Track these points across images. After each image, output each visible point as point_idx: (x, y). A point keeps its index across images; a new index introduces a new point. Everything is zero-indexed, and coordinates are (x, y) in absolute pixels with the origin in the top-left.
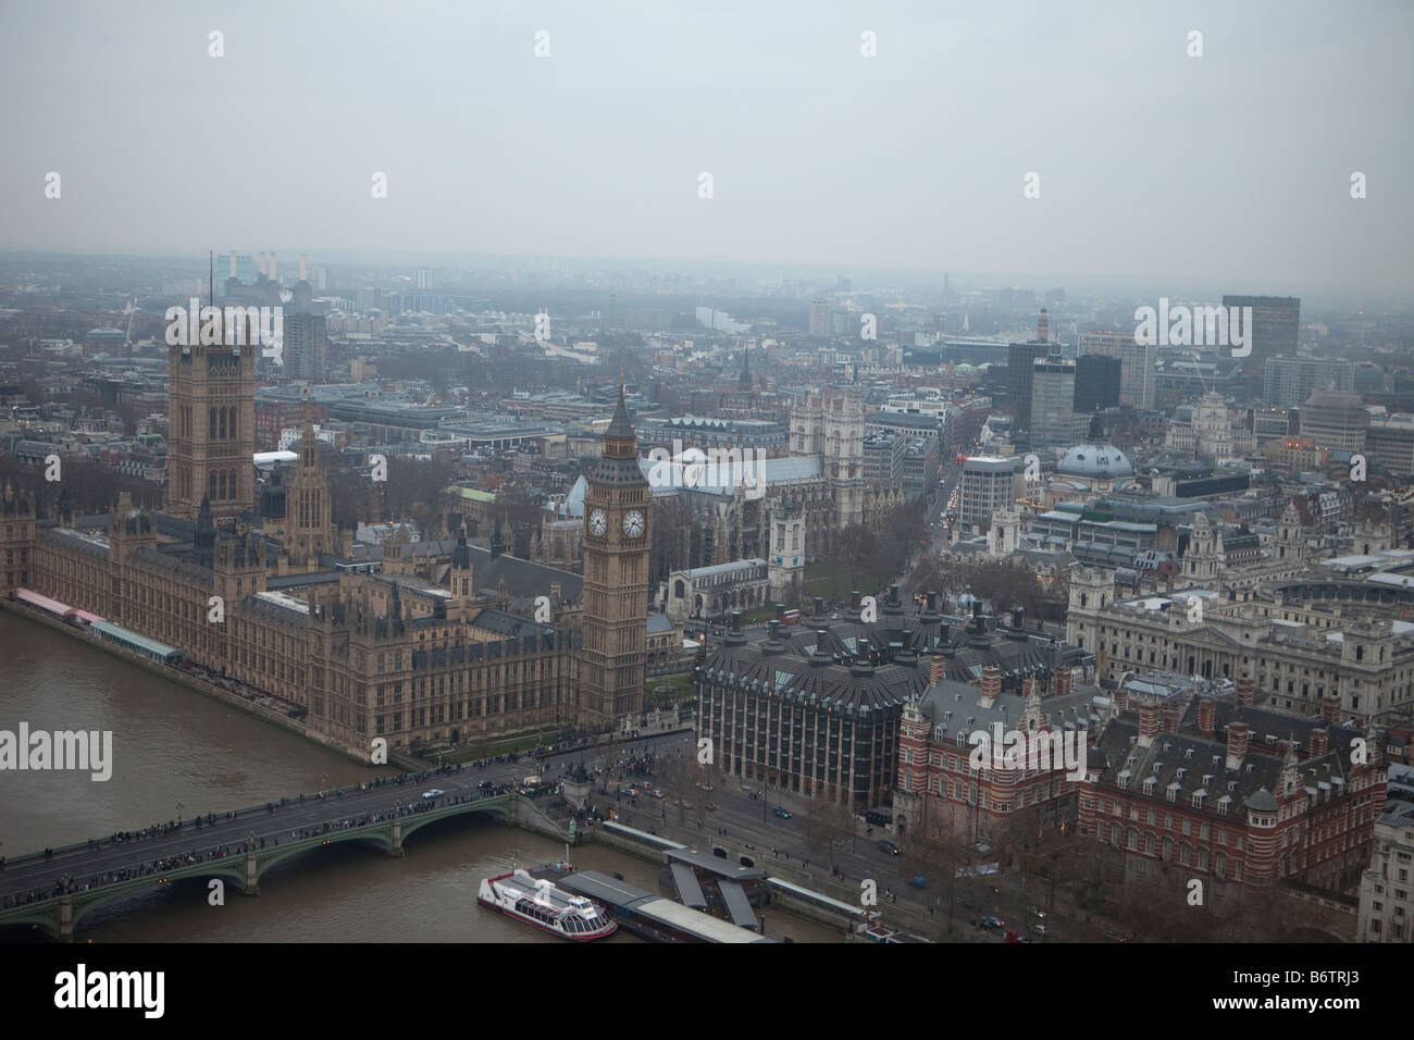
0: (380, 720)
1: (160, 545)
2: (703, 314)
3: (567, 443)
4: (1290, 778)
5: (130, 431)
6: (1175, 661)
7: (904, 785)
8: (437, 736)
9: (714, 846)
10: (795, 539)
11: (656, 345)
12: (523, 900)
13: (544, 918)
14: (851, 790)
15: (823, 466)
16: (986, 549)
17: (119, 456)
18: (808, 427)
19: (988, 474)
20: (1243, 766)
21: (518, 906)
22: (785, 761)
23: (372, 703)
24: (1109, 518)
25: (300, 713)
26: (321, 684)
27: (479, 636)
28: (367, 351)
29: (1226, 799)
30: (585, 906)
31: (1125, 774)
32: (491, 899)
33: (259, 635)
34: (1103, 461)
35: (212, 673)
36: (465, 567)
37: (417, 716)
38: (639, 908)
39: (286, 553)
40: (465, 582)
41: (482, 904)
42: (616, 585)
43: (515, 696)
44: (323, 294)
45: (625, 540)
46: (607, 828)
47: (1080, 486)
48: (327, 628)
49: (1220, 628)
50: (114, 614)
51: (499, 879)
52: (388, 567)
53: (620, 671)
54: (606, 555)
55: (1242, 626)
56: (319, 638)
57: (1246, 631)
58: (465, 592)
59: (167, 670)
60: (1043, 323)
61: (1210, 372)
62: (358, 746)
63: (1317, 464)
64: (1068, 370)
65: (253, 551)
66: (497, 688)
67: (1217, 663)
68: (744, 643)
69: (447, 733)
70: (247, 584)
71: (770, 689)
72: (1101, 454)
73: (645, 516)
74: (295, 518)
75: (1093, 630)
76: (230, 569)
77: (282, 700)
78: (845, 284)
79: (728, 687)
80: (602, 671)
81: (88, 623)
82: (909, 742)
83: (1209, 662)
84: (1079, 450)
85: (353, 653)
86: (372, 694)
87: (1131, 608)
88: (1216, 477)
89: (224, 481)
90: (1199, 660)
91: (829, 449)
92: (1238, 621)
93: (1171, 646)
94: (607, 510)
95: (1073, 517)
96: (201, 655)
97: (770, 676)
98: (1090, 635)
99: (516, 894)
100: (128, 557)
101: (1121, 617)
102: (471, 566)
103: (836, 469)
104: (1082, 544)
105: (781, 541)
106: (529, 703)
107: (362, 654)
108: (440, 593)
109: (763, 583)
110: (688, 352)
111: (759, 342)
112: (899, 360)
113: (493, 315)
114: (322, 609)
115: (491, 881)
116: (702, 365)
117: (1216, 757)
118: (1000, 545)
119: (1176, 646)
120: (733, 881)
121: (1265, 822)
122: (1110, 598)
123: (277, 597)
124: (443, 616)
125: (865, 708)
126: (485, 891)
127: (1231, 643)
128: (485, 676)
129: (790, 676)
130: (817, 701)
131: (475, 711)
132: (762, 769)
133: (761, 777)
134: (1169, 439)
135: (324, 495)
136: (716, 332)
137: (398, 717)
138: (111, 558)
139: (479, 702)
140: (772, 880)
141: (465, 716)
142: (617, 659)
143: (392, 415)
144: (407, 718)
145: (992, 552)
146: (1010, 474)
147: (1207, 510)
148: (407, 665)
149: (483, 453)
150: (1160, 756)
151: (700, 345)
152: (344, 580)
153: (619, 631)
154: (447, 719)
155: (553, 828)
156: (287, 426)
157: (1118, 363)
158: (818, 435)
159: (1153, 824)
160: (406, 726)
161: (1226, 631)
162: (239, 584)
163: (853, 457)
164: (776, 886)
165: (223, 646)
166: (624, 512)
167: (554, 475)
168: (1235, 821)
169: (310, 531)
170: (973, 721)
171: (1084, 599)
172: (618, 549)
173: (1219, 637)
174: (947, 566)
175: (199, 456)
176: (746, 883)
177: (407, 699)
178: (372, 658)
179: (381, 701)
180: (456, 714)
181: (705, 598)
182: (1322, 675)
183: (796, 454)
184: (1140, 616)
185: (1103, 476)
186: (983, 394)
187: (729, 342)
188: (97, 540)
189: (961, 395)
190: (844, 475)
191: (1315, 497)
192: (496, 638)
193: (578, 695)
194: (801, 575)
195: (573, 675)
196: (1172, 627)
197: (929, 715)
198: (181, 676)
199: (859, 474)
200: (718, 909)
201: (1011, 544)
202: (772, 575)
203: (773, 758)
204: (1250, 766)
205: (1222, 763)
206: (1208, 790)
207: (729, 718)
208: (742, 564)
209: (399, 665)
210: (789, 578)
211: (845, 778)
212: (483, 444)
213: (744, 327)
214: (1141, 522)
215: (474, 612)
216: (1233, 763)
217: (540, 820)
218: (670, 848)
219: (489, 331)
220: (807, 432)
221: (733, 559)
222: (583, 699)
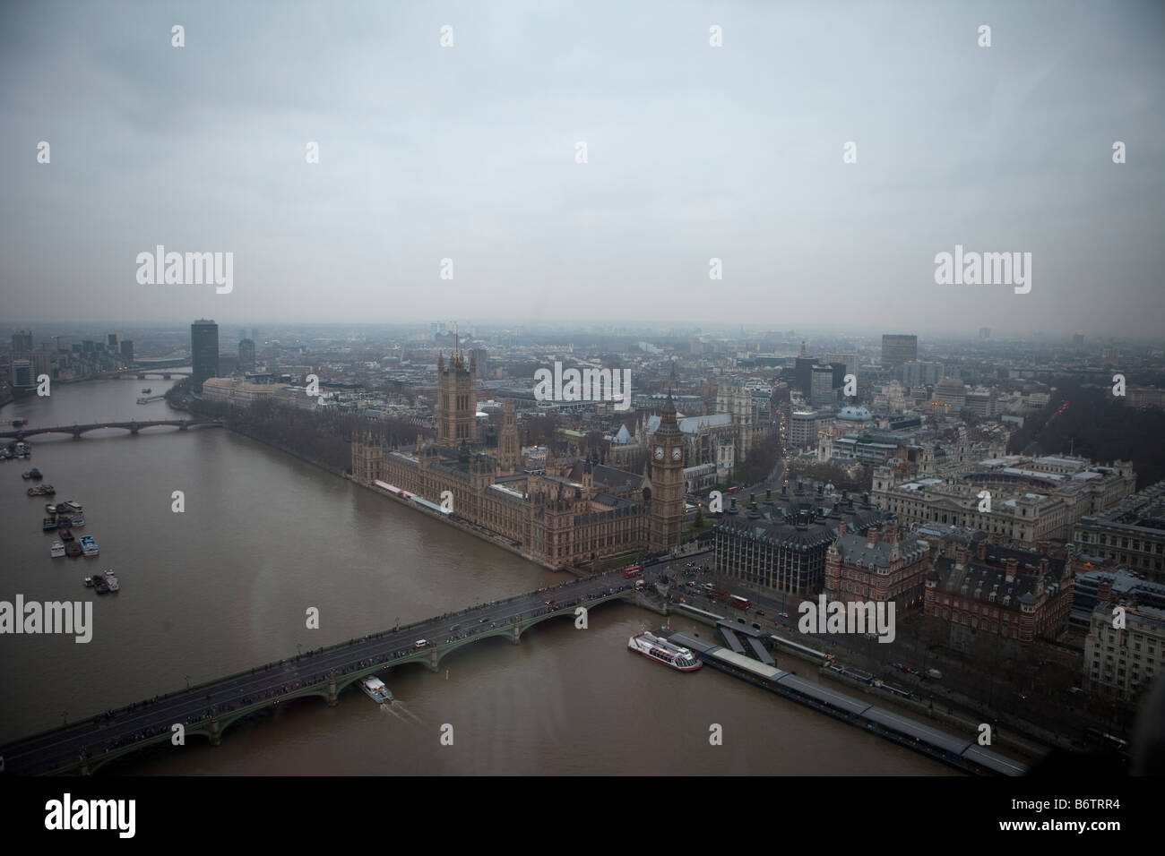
0: (560, 550)
1: (441, 461)
2: (642, 345)
3: (606, 407)
4: (1040, 586)
5: (412, 403)
6: (928, 515)
7: (828, 585)
8: (585, 557)
9: (738, 618)
10: (730, 454)
11: (626, 359)
12: (653, 649)
13: (666, 659)
14: (798, 587)
15: (733, 418)
16: (816, 457)
17: (411, 417)
18: (725, 400)
19: (804, 420)
20: (1015, 580)
21: (651, 652)
22: (762, 572)
23: (556, 542)
24: (870, 442)
25: (518, 544)
26: (529, 532)
27: (599, 507)
28: (501, 364)
29: (1008, 598)
30: (686, 653)
31: (951, 584)
32: (636, 647)
33: (494, 506)
34: (859, 414)
35: (470, 523)
36: (590, 473)
37: (576, 547)
38: (715, 654)
39: (499, 465)
40: (590, 480)
41: (631, 650)
42: (669, 483)
43: (620, 536)
44: (475, 339)
45: (673, 462)
46: (682, 607)
47: (849, 426)
48: (532, 505)
49: (951, 499)
50: (421, 493)
51: (638, 636)
52: (548, 472)
53: (670, 524)
54: (664, 469)
55: (963, 499)
56: (528, 510)
57: (965, 501)
58: (589, 485)
59: (449, 521)
60: (803, 348)
61: (880, 369)
62: (549, 562)
63: (946, 412)
64: (829, 371)
65: (488, 466)
66: (612, 533)
67: (950, 516)
68: (737, 513)
69: (590, 555)
70: (486, 481)
71: (753, 536)
72: (859, 411)
73: (682, 450)
74: (504, 449)
75: (885, 499)
76: (479, 474)
77: (506, 537)
78: (698, 330)
79: (731, 535)
80: (662, 524)
81: (409, 497)
82: (832, 565)
83: (946, 516)
84: (848, 409)
85: (546, 518)
86: (556, 538)
87: (903, 489)
88: (906, 419)
89: (463, 430)
90: (941, 514)
91: (736, 410)
92: (960, 496)
93: (925, 508)
94: (664, 448)
95: (854, 442)
96: (464, 514)
97: (752, 529)
98: (884, 502)
99: (649, 645)
100: (427, 468)
101: (899, 493)
102: (592, 472)
103: (739, 420)
104: (859, 454)
105: (723, 455)
106: (626, 540)
107: (551, 519)
108: (577, 485)
109: (715, 475)
110: (640, 362)
111: (670, 358)
112: (735, 365)
113: (551, 347)
114: (529, 497)
115: (634, 638)
116: (649, 368)
117: (1000, 576)
118: (823, 455)
119: (928, 508)
120: (755, 638)
121: (1030, 609)
122: (892, 484)
123: (500, 487)
124: (580, 497)
125: (805, 547)
126: (632, 643)
127: (957, 507)
128: (606, 527)
129: (764, 530)
130: (780, 543)
131: (602, 545)
132: (749, 575)
133: (749, 579)
134: (875, 401)
135: (516, 438)
136: (650, 353)
137: (567, 548)
138: (420, 467)
139: (603, 540)
140: (773, 637)
141: (598, 547)
142: (669, 519)
143: (523, 394)
144: (571, 549)
145: (820, 459)
146: (813, 420)
147: (915, 437)
148: (571, 523)
149: (566, 411)
150: (968, 575)
151: (645, 359)
152: (530, 479)
153: (670, 505)
154: (589, 549)
155: (655, 607)
156: (478, 401)
157: (845, 366)
158: (730, 404)
159: (986, 614)
160: (571, 553)
161: (954, 501)
162: (483, 481)
163: (747, 414)
164: (775, 640)
165: (475, 510)
166: (672, 448)
167: (603, 422)
168: (1014, 608)
169: (511, 455)
170: (864, 555)
171: (880, 485)
172: (669, 466)
173: (952, 504)
174: (803, 466)
175: (452, 418)
176: (760, 638)
177: (572, 540)
178: (556, 521)
179: (560, 541)
180: (593, 547)
181: (690, 483)
182: (1004, 522)
183: (720, 413)
184: (908, 493)
185: (860, 421)
186: (783, 381)
187: (655, 357)
188: (410, 458)
189: (774, 380)
190: (743, 422)
191: (956, 429)
192: (611, 509)
193: (649, 535)
194: (732, 471)
195: (646, 526)
196: (926, 499)
197: (841, 551)
198: (457, 524)
199: (750, 422)
200: (751, 653)
201: (828, 455)
202: (718, 471)
203: (755, 570)
204: (1019, 581)
205: (1003, 578)
206: (997, 592)
207: (731, 550)
208: (704, 466)
209: (568, 524)
210: (727, 473)
211: (795, 581)
212: (567, 407)
213: (661, 350)
214: (886, 443)
215: (594, 495)
216: (1009, 579)
217: (647, 603)
218: (718, 619)
219: (552, 354)
220: (725, 402)
221: (698, 464)
222: (652, 538)
